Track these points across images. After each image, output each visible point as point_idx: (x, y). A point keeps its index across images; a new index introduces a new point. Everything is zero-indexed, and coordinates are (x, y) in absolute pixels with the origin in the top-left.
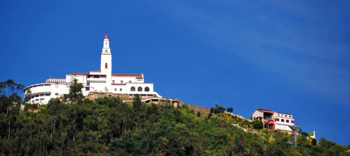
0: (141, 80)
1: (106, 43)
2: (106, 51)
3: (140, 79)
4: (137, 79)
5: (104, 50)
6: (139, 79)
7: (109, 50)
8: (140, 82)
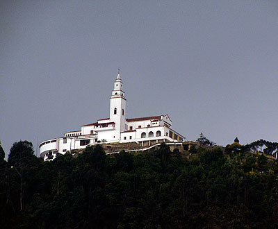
0: (157, 123)
1: (117, 85)
2: (116, 94)
5: (114, 93)
6: (154, 123)
7: (119, 93)
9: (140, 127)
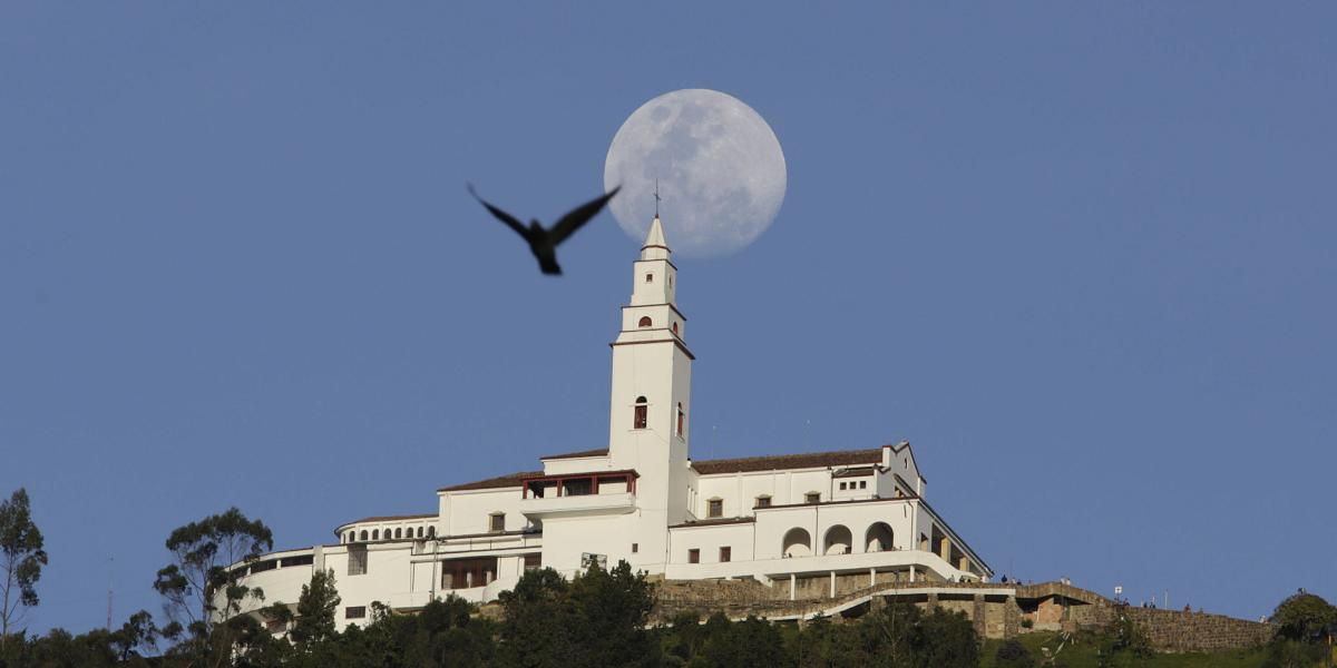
0: (863, 484)
1: (650, 277)
2: (646, 322)
3: (858, 480)
4: (838, 481)
5: (630, 318)
6: (848, 481)
7: (661, 317)
8: (858, 494)
9: (764, 503)
